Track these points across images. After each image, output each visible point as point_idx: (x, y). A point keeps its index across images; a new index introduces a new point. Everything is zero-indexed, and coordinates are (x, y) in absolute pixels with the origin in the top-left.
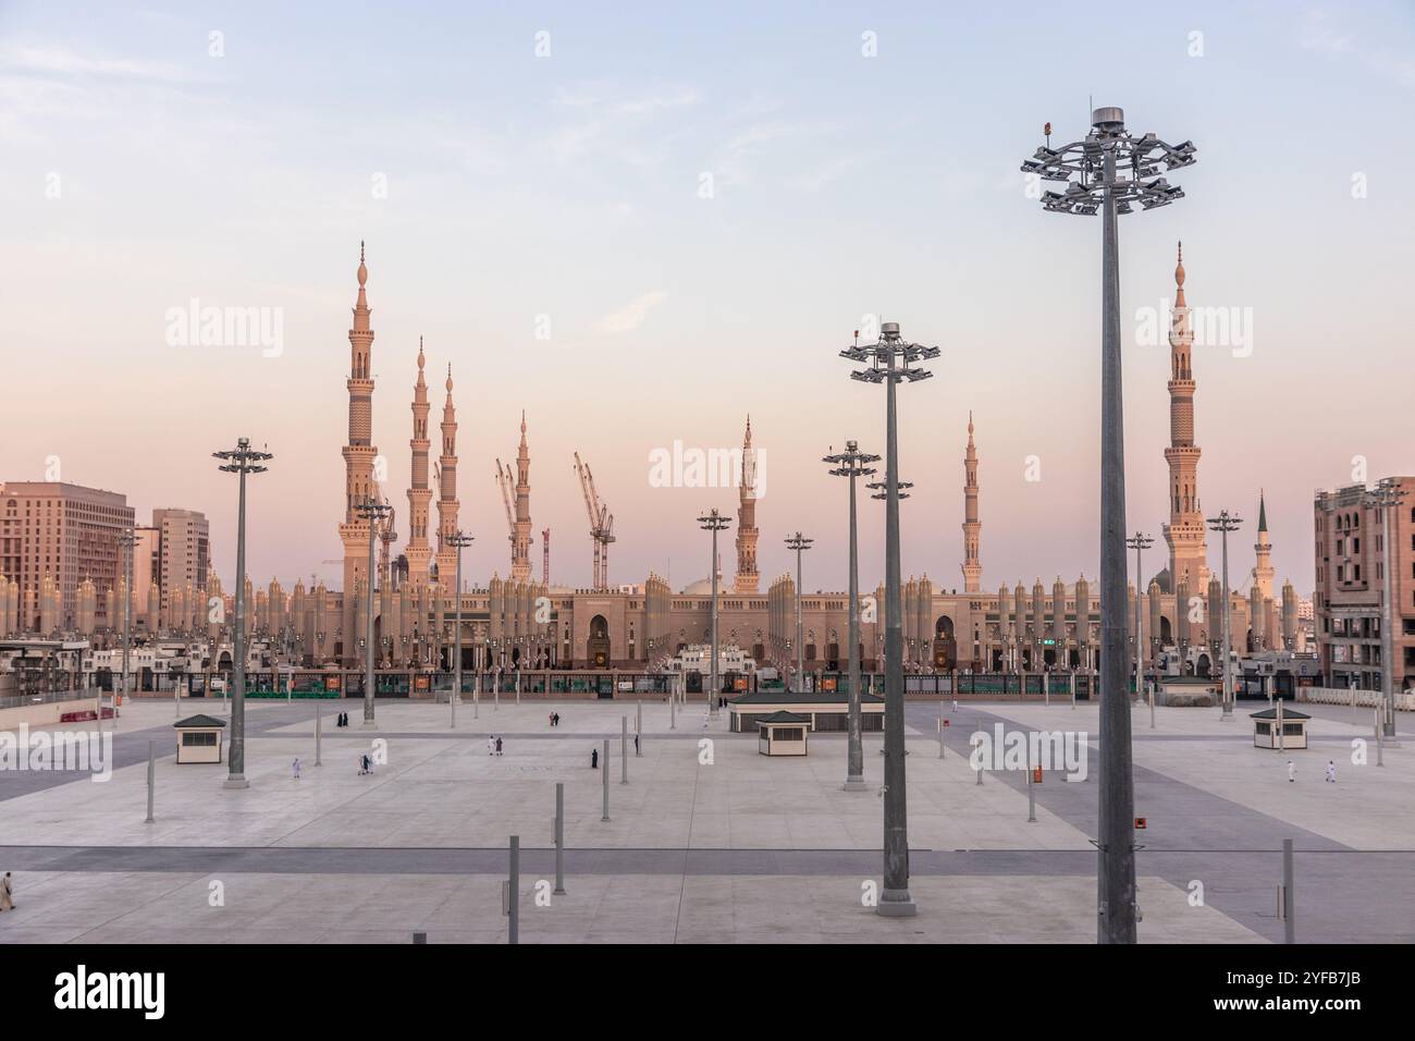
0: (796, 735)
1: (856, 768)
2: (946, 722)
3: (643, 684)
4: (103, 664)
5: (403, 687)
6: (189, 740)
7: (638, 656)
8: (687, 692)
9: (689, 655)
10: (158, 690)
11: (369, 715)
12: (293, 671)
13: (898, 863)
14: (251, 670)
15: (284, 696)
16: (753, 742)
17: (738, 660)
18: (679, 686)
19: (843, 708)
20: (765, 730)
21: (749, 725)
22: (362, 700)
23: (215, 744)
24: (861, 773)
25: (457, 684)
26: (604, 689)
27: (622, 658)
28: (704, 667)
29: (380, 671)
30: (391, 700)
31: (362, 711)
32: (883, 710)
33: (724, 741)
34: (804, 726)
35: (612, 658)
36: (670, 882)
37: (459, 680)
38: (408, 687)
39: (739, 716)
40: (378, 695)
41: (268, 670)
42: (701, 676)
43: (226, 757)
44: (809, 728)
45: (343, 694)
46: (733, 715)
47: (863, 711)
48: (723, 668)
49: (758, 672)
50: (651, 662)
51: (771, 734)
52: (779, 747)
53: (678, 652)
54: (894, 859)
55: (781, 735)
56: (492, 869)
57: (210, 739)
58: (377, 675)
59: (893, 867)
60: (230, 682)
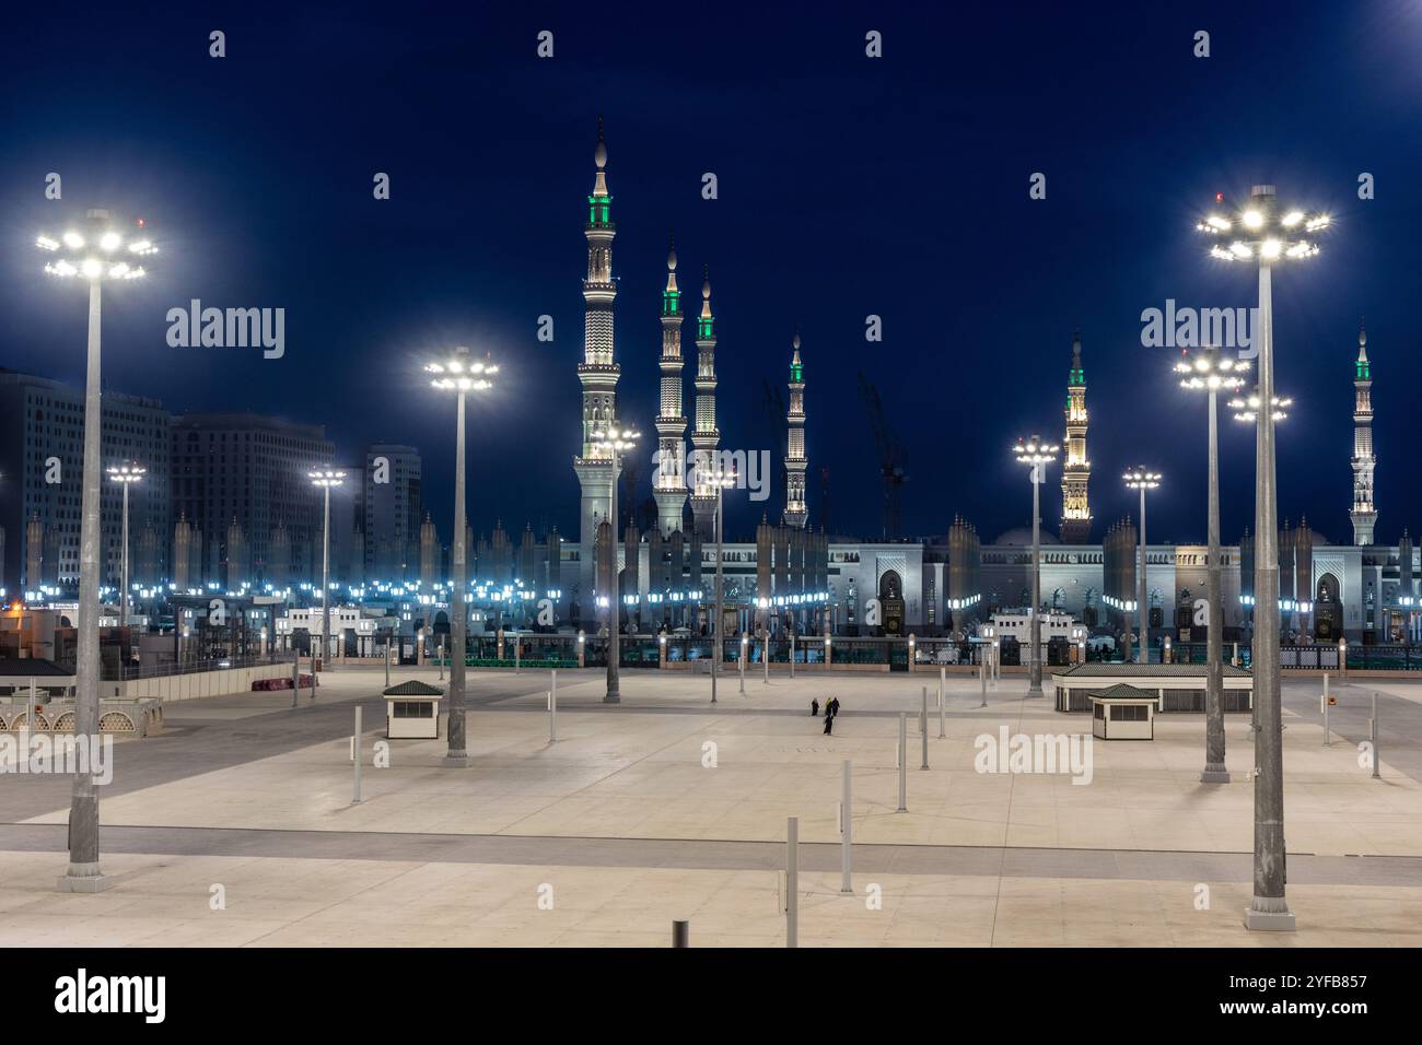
0: (1139, 714)
1: (1217, 754)
2: (1332, 700)
3: (948, 654)
4: (300, 624)
5: (652, 656)
6: (401, 710)
7: (940, 622)
8: (1001, 664)
9: (1004, 619)
10: (363, 656)
11: (612, 685)
12: (521, 635)
13: (1272, 865)
14: (472, 634)
15: (512, 665)
16: (1086, 722)
17: (1065, 624)
18: (991, 656)
19: (1201, 683)
20: (1100, 708)
21: (1081, 703)
22: (605, 670)
23: (431, 716)
24: (1223, 760)
25: (718, 650)
26: (898, 660)
27: (920, 623)
28: (1023, 634)
29: (626, 636)
30: (639, 670)
31: (605, 681)
32: (1251, 686)
33: (1048, 722)
34: (1149, 703)
35: (907, 623)
36: (983, 885)
37: (721, 647)
38: (658, 656)
39: (1067, 691)
40: (623, 664)
41: (493, 633)
42: (1018, 644)
43: (445, 731)
44: (1156, 706)
45: (581, 663)
46: (1060, 691)
47: (1225, 687)
48: (1046, 636)
49: (1091, 641)
50: (956, 627)
51: (1107, 713)
52: (1116, 728)
53: (990, 615)
54: (1267, 859)
55: (1119, 714)
56: (767, 865)
57: (424, 710)
58: (622, 641)
59: (1266, 870)
60: (448, 646)
